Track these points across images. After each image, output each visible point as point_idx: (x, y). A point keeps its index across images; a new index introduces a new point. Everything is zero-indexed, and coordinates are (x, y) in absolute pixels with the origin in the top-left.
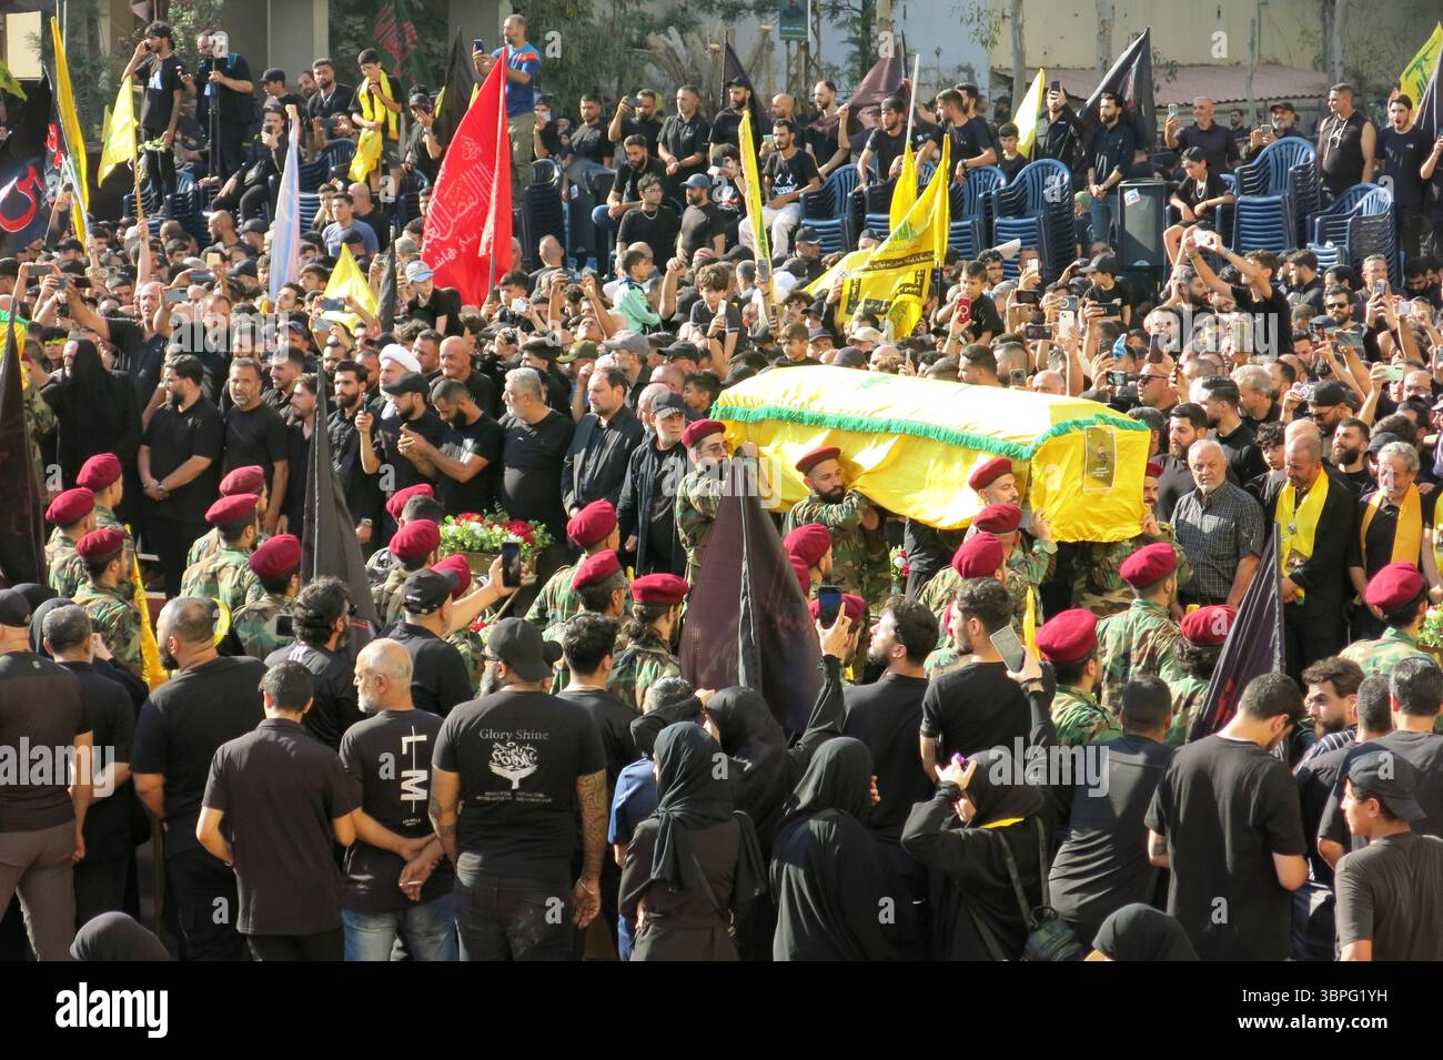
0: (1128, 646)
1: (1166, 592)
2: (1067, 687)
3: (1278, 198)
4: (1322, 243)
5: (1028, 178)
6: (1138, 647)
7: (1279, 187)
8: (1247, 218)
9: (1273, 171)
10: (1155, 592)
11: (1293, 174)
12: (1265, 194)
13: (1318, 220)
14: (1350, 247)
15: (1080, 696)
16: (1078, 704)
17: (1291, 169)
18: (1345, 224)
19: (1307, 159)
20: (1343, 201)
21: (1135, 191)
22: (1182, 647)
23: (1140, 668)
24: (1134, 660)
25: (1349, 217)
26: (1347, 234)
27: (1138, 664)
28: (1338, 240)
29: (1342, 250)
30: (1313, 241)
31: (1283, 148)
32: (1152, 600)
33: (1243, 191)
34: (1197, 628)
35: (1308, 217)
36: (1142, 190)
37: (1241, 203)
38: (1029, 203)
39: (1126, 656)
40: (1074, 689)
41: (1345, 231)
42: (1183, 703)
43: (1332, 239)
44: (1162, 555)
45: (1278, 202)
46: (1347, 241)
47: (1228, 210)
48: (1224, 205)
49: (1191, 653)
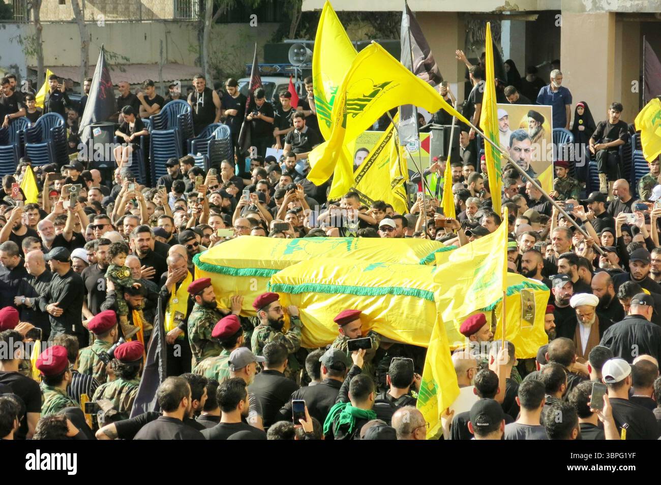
0: (91, 364)
1: (112, 336)
2: (53, 387)
3: (172, 131)
4: (195, 154)
5: (42, 123)
6: (97, 365)
7: (172, 126)
8: (157, 141)
9: (169, 117)
10: (106, 336)
11: (179, 118)
12: (165, 128)
13: (193, 142)
14: (210, 155)
15: (60, 392)
16: (58, 396)
17: (178, 116)
18: (207, 144)
19: (187, 111)
20: (206, 132)
21: (99, 129)
22: (115, 364)
23: (98, 375)
24: (95, 371)
25: (208, 140)
26: (208, 149)
27: (97, 373)
28: (203, 152)
29: (206, 157)
30: (190, 152)
31: (174, 105)
32: (104, 340)
33: (154, 128)
34: (122, 354)
35: (188, 140)
36: (102, 128)
37: (154, 134)
38: (43, 136)
39: (91, 369)
40: (56, 388)
41: (207, 147)
42: (117, 392)
43: (200, 152)
44: (109, 317)
45: (172, 133)
46: (208, 152)
47: (147, 138)
48: (144, 135)
49: (119, 367)
